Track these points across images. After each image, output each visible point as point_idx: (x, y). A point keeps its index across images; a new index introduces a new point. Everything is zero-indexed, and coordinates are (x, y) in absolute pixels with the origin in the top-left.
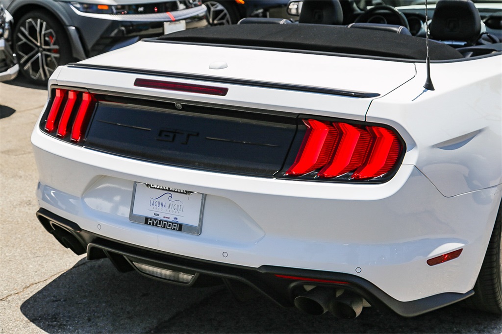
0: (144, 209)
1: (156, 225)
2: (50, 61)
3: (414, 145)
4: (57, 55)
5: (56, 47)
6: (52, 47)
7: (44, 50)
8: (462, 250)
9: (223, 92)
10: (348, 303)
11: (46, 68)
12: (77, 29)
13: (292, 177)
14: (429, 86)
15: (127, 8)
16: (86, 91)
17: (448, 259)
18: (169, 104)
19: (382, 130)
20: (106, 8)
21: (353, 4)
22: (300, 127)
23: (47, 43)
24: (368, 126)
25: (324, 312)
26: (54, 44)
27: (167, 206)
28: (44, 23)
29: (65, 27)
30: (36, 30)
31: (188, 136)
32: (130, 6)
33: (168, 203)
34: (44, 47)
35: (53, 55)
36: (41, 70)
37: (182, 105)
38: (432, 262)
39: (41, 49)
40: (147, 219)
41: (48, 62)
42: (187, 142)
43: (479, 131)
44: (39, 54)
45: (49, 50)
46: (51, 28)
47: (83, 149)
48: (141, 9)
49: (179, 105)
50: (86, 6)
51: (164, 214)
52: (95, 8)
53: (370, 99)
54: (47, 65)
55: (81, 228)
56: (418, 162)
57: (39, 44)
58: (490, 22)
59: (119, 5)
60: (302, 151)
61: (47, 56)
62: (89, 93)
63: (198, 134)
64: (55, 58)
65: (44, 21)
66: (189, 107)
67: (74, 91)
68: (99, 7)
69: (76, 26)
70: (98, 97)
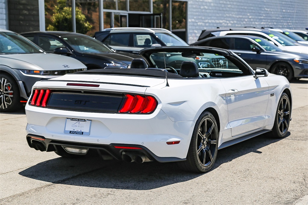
0: (69, 128)
1: (74, 133)
2: (7, 99)
3: (161, 102)
4: (12, 96)
5: (12, 92)
6: (9, 92)
7: (5, 93)
8: (180, 141)
9: (98, 86)
10: (140, 156)
11: (5, 102)
12: (23, 83)
13: (121, 113)
14: (168, 85)
15: (49, 72)
16: (48, 89)
17: (174, 144)
18: (79, 91)
19: (150, 97)
20: (38, 72)
21: (156, 66)
22: (124, 97)
23: (6, 90)
24: (146, 96)
25: (132, 162)
26: (10, 90)
27: (78, 126)
28: (6, 80)
29: (17, 81)
30: (1, 84)
31: (86, 102)
32: (50, 71)
33: (78, 125)
34: (4, 92)
35: (9, 96)
36: (3, 104)
37: (84, 91)
38: (169, 143)
39: (3, 93)
40: (70, 131)
41: (7, 100)
42: (85, 103)
43: (185, 102)
44: (2, 96)
45: (7, 94)
46: (9, 82)
47: (47, 109)
48: (56, 73)
49: (83, 92)
50: (28, 71)
51: (76, 129)
52: (32, 72)
53: (146, 88)
54: (6, 101)
55: (45, 138)
56: (162, 108)
57: (2, 91)
58: (211, 74)
59: (45, 71)
60: (124, 105)
61: (6, 97)
62: (49, 90)
63: (89, 101)
64: (11, 97)
65: (6, 79)
66: (86, 92)
67: (43, 90)
68: (35, 72)
69: (23, 81)
70: (52, 90)
